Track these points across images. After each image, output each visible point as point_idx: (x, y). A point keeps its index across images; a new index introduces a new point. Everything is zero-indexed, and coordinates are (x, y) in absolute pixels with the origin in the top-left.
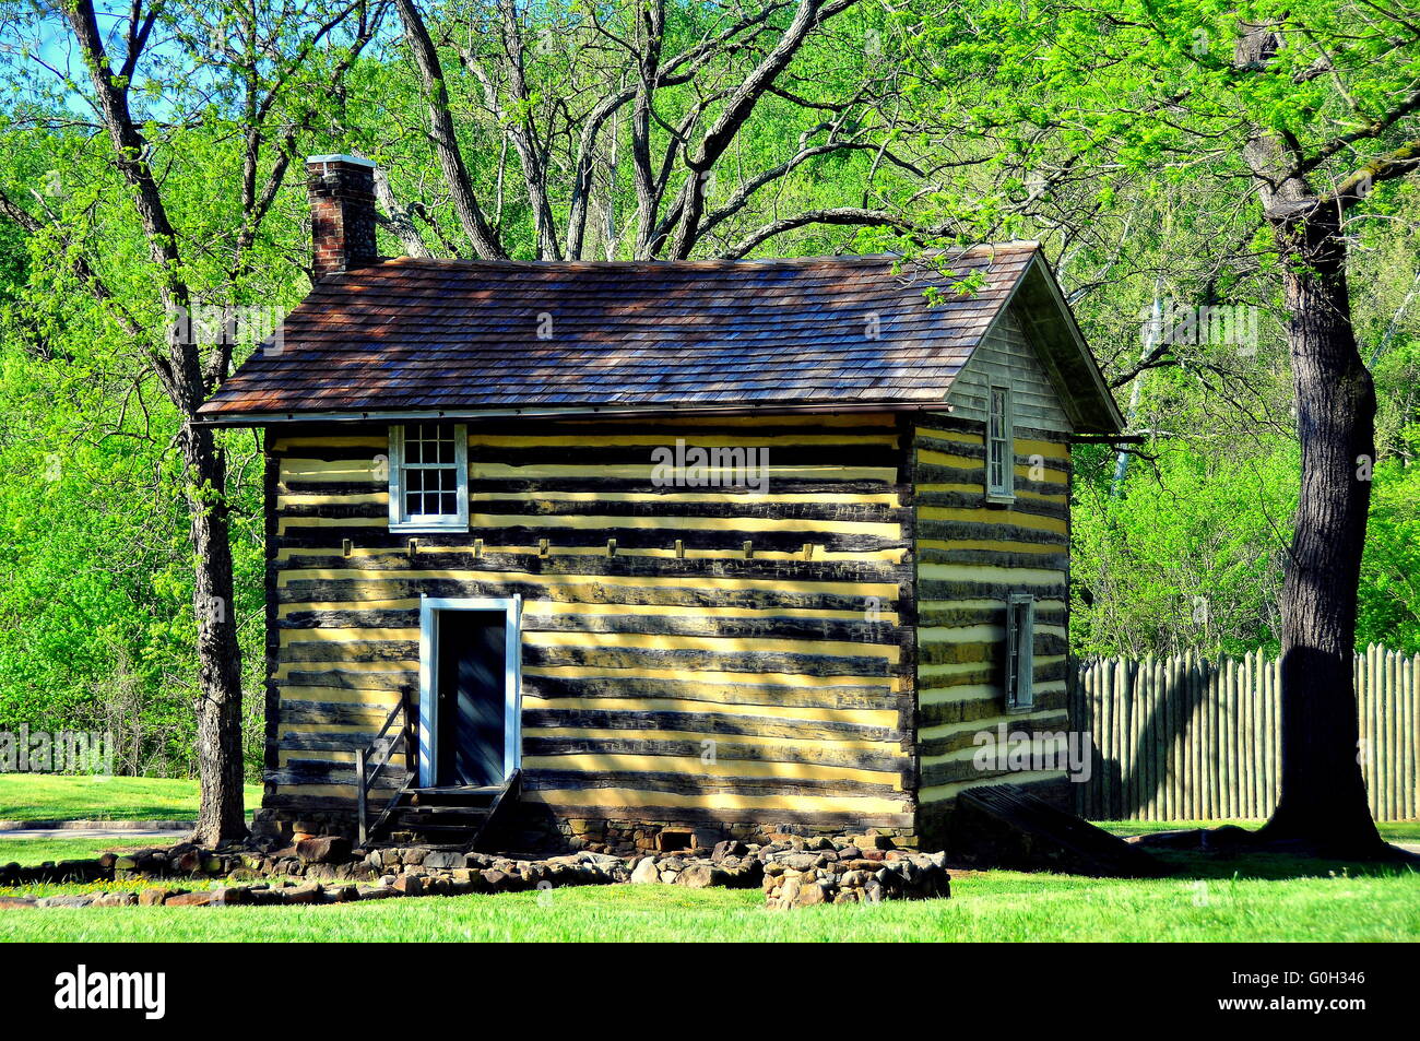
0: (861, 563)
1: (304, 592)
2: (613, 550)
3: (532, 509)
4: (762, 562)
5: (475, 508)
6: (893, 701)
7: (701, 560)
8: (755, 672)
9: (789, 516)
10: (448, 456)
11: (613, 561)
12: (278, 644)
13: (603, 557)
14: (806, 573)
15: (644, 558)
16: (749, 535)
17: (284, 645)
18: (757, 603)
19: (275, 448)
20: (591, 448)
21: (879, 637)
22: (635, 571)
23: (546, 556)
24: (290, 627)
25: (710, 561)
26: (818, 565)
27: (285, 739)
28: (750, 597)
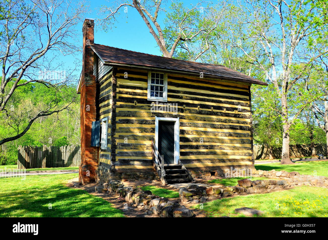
0: (244, 114)
1: (124, 114)
2: (199, 109)
3: (181, 98)
4: (227, 113)
5: (169, 96)
6: (250, 142)
7: (216, 112)
8: (227, 136)
9: (232, 104)
10: (162, 83)
11: (199, 111)
12: (116, 128)
13: (197, 110)
14: (235, 116)
15: (205, 111)
16: (225, 107)
17: (117, 128)
18: (227, 122)
19: (116, 76)
20: (194, 85)
21: (247, 129)
22: (204, 113)
23: (185, 109)
24: (119, 123)
25: (218, 112)
26: (237, 114)
27: (118, 153)
28: (226, 120)
